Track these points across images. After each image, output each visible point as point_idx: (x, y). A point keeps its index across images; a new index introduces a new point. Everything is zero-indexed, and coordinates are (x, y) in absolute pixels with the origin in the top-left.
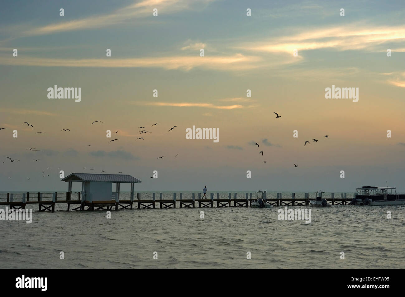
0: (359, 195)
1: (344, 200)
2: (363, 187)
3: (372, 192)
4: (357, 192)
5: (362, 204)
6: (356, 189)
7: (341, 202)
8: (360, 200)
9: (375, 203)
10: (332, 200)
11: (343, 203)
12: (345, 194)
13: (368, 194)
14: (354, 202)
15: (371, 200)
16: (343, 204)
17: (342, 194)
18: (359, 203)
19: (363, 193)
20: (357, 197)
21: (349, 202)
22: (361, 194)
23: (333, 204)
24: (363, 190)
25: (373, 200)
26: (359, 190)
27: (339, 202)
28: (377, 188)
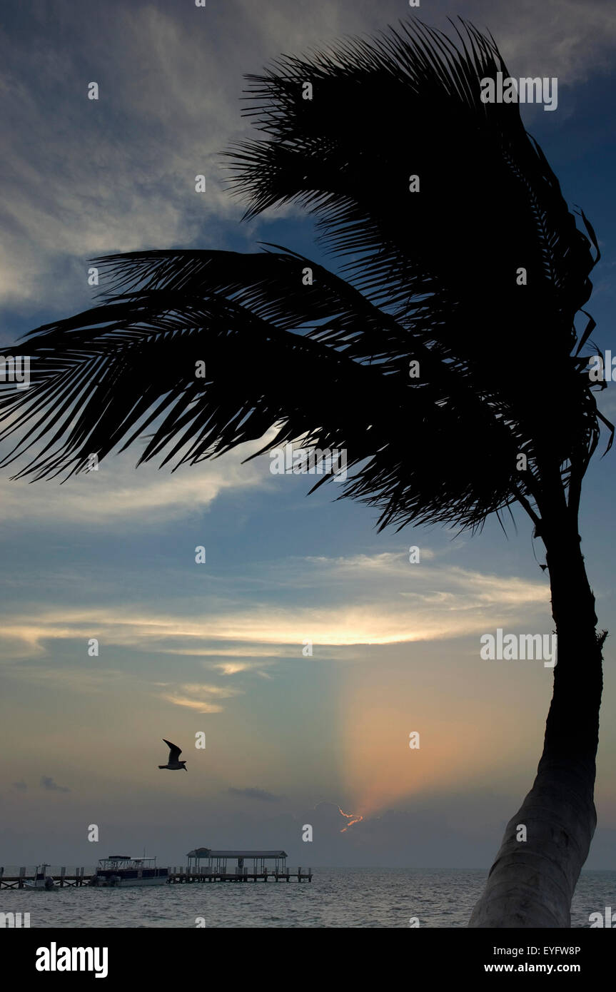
0: (102, 869)
1: (79, 879)
2: (110, 857)
3: (122, 866)
4: (100, 866)
5: (105, 885)
6: (100, 860)
7: (75, 881)
8: (103, 878)
9: (124, 883)
10: (61, 879)
11: (77, 883)
12: (83, 869)
13: (117, 867)
14: (94, 882)
15: (119, 878)
16: (77, 885)
17: (78, 869)
18: (100, 883)
19: (108, 866)
20: (100, 873)
21: (86, 881)
22: (106, 869)
23: (62, 886)
24: (110, 862)
25: (122, 878)
26: (103, 862)
27: (71, 882)
28: (129, 858)
